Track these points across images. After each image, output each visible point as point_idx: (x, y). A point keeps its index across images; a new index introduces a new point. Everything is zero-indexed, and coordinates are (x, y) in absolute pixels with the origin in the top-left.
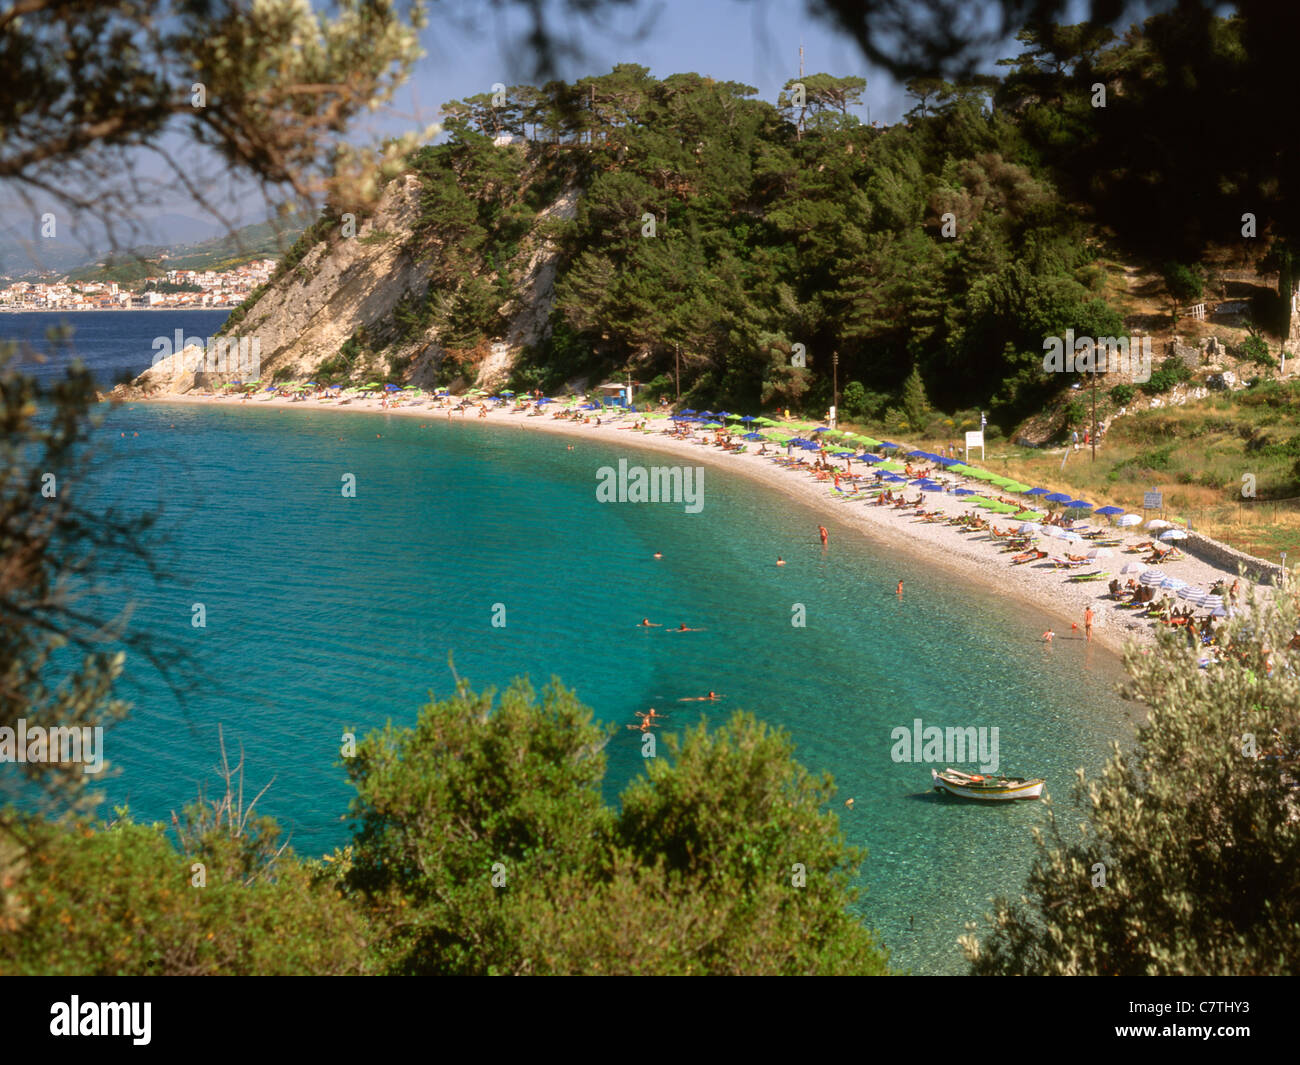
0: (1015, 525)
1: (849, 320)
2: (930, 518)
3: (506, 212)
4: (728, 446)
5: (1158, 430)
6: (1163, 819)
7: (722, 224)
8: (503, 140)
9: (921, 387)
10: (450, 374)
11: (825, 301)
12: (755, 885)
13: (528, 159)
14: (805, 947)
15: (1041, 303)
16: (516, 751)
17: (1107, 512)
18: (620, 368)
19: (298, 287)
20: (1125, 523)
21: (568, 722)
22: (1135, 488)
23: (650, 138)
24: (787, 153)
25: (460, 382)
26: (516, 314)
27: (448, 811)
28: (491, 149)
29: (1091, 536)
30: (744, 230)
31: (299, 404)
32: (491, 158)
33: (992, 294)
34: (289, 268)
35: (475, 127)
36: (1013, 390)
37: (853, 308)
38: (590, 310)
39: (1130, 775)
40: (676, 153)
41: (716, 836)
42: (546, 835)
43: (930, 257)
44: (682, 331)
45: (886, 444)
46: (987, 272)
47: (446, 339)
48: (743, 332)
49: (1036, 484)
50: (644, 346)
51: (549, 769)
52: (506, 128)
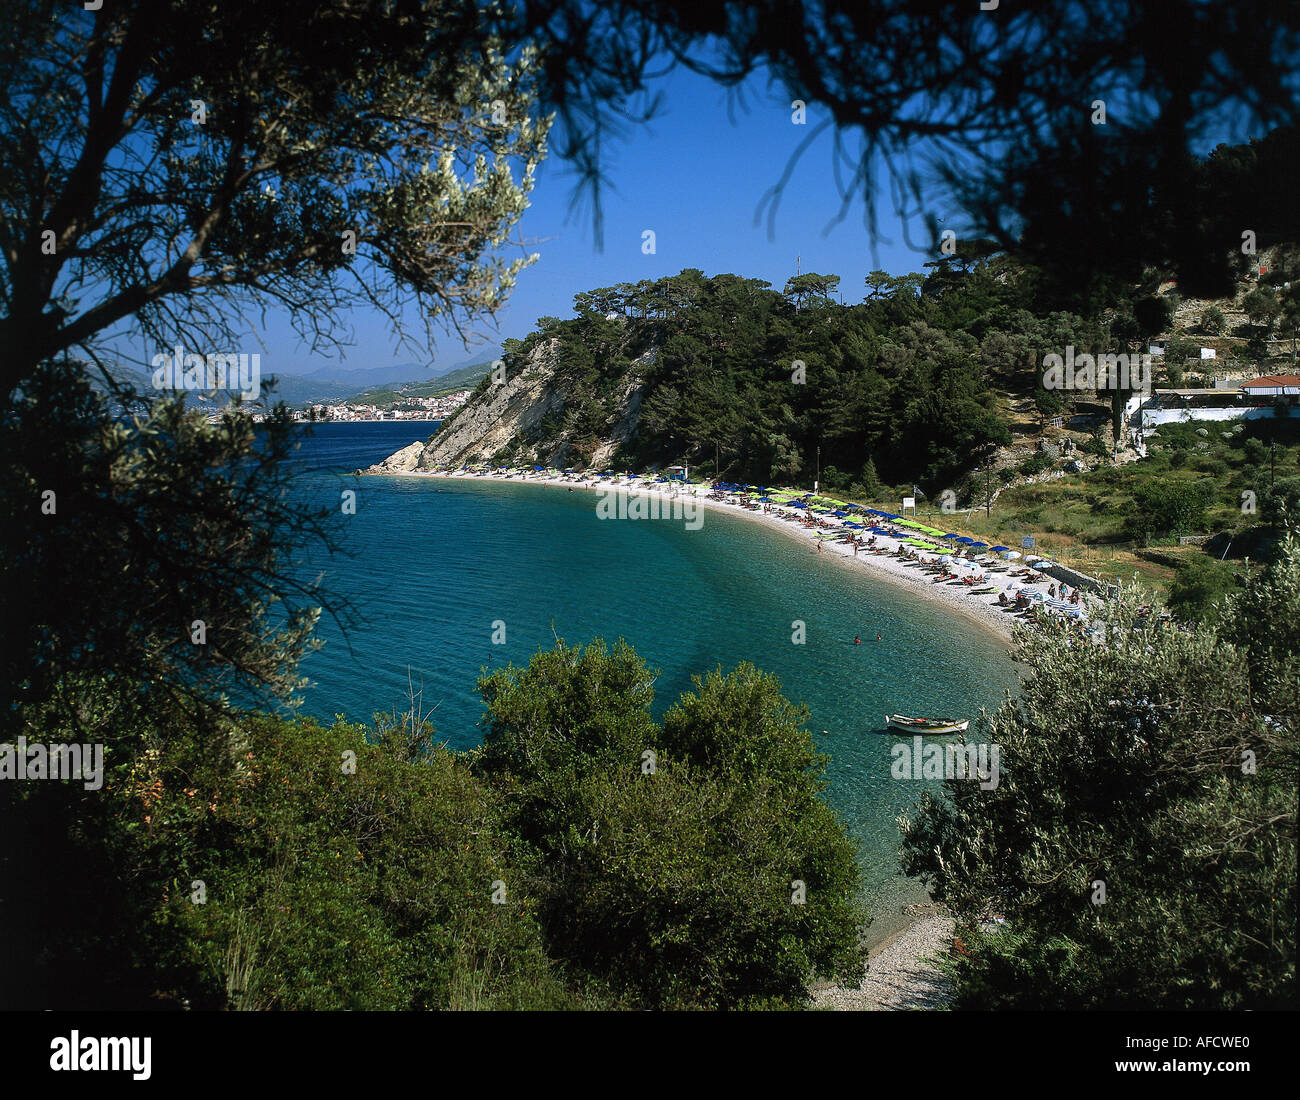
0: (936, 557)
1: (827, 427)
2: (879, 552)
3: (612, 361)
4: (748, 506)
5: (1033, 498)
6: (1043, 742)
7: (747, 367)
8: (612, 316)
9: (874, 469)
10: (574, 460)
11: (812, 415)
12: (752, 777)
13: (627, 328)
14: (787, 820)
15: (953, 417)
16: (594, 684)
17: (997, 549)
18: (681, 456)
19: (483, 407)
20: (1010, 557)
21: (629, 666)
22: (1016, 535)
23: (703, 314)
24: (789, 323)
25: (580, 464)
26: (617, 423)
27: (547, 723)
28: (604, 322)
29: (987, 565)
30: (761, 371)
31: (481, 478)
32: (603, 328)
33: (920, 410)
34: (478, 395)
35: (595, 308)
36: (935, 471)
37: (831, 419)
38: (663, 421)
39: (1018, 712)
40: (718, 324)
41: (726, 744)
42: (611, 739)
43: (880, 386)
44: (721, 434)
45: (851, 505)
46: (918, 397)
47: (572, 439)
48: (759, 434)
49: (949, 531)
50: (696, 443)
51: (616, 697)
52: (614, 309)
